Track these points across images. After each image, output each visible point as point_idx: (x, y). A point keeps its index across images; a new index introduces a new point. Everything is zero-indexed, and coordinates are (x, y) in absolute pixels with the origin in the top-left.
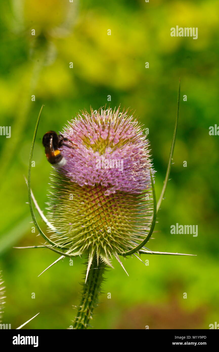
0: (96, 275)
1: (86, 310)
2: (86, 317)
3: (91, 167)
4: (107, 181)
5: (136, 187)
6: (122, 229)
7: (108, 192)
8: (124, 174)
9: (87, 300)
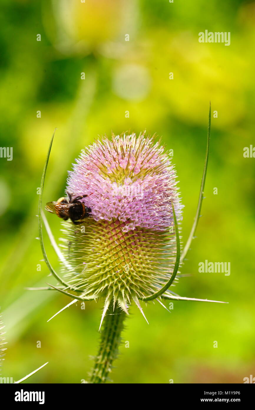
0: (115, 322)
1: (104, 361)
2: (104, 370)
3: (107, 199)
4: (125, 215)
5: (159, 223)
6: (144, 270)
7: (126, 229)
8: (145, 208)
9: (105, 350)
